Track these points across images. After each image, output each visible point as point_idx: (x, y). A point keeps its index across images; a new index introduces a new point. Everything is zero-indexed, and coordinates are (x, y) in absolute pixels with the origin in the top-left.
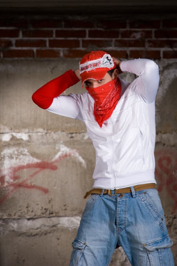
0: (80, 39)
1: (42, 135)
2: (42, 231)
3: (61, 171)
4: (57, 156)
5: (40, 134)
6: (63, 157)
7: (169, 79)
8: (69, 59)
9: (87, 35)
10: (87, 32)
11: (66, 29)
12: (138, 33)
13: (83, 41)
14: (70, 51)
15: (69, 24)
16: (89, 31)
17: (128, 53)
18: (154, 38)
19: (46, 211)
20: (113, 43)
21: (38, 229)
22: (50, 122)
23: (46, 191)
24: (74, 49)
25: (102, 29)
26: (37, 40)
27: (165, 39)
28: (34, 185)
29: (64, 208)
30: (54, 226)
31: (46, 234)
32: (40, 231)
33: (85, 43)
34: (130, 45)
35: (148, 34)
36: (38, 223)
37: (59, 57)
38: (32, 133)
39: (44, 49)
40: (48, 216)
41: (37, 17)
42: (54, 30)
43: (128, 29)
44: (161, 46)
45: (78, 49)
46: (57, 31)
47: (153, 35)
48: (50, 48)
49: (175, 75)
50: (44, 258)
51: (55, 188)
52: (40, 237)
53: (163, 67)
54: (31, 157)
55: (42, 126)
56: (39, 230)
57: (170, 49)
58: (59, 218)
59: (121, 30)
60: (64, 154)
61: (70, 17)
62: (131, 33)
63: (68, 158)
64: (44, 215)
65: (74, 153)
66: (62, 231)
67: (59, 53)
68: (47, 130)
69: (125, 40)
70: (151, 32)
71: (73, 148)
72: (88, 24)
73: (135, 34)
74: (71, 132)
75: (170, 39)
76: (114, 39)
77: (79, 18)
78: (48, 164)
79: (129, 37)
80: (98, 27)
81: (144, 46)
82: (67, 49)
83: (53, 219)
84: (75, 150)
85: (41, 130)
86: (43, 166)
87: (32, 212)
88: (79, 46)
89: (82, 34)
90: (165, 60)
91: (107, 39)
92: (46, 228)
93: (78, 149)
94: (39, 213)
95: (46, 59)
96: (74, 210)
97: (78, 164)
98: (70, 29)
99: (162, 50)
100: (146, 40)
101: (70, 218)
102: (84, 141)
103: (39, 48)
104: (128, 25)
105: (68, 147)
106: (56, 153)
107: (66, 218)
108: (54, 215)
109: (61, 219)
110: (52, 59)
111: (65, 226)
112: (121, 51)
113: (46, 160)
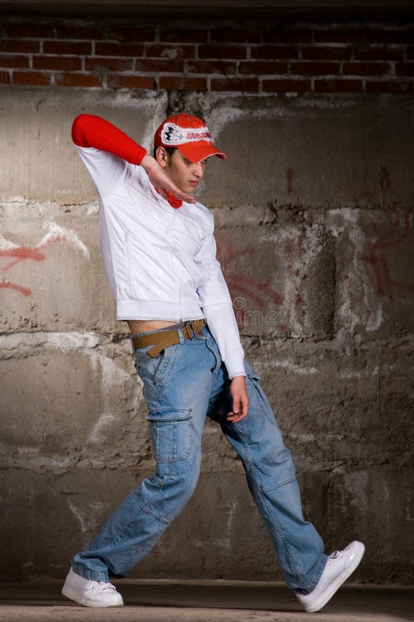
0: (82, 57)
1: (22, 207)
2: (21, 353)
3: (50, 263)
4: (45, 240)
5: (17, 204)
6: (54, 241)
7: (219, 124)
8: (64, 88)
9: (93, 51)
10: (93, 47)
11: (60, 40)
12: (172, 50)
13: (87, 60)
14: (66, 76)
15: (65, 32)
16: (96, 44)
17: (158, 81)
18: (197, 58)
19: (28, 323)
20: (133, 65)
21: (13, 349)
22: (33, 187)
23: (27, 292)
24: (72, 72)
25: (116, 42)
26: (14, 56)
27: (214, 60)
28: (9, 283)
29: (54, 319)
30: (39, 345)
31: (26, 357)
32: (18, 352)
33: (91, 64)
34: (161, 69)
35: (188, 52)
36: (14, 340)
37: (48, 84)
38: (6, 202)
39: (24, 70)
40: (30, 330)
41: (13, 20)
42: (42, 41)
43: (157, 42)
44: (208, 71)
45: (78, 72)
46: (45, 43)
47: (196, 54)
48: (35, 70)
49: (229, 117)
50: (23, 393)
51: (40, 288)
52: (17, 362)
53: (211, 105)
54: (5, 240)
55: (21, 193)
56: (16, 350)
57: (222, 76)
58: (46, 334)
59: (147, 44)
60: (56, 236)
61: (66, 22)
62: (162, 48)
63: (62, 242)
64: (24, 329)
65: (71, 236)
66: (51, 353)
67: (50, 79)
68: (29, 199)
69: (151, 61)
70: (193, 48)
71: (69, 228)
72: (95, 34)
73: (168, 52)
74: (66, 203)
75: (222, 60)
76: (135, 58)
77: (80, 23)
78: (30, 250)
79: (160, 57)
80: (110, 38)
81: (181, 70)
82: (61, 72)
83: (37, 334)
84: (72, 231)
85: (20, 198)
86: (22, 254)
87: (5, 323)
88: (80, 69)
89: (86, 49)
90: (214, 93)
91: (124, 58)
92: (27, 349)
93: (77, 230)
94: (16, 325)
95: (29, 86)
96: (70, 323)
97: (77, 253)
98: (65, 40)
99: (210, 77)
100: (185, 61)
101: (63, 334)
102: (87, 217)
103: (17, 70)
104: (157, 37)
105: (61, 226)
106: (42, 236)
107: (58, 334)
108: (39, 328)
109: (50, 334)
110: (38, 87)
111: (55, 345)
112: (146, 78)
113: (27, 246)
